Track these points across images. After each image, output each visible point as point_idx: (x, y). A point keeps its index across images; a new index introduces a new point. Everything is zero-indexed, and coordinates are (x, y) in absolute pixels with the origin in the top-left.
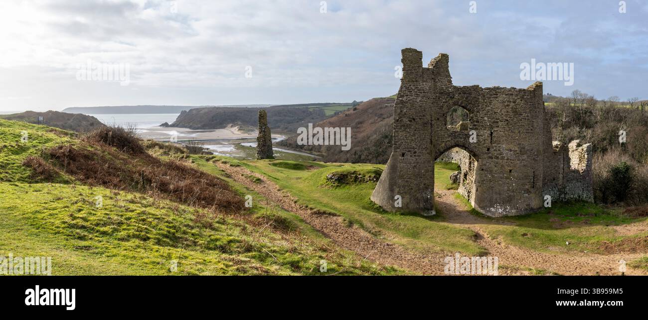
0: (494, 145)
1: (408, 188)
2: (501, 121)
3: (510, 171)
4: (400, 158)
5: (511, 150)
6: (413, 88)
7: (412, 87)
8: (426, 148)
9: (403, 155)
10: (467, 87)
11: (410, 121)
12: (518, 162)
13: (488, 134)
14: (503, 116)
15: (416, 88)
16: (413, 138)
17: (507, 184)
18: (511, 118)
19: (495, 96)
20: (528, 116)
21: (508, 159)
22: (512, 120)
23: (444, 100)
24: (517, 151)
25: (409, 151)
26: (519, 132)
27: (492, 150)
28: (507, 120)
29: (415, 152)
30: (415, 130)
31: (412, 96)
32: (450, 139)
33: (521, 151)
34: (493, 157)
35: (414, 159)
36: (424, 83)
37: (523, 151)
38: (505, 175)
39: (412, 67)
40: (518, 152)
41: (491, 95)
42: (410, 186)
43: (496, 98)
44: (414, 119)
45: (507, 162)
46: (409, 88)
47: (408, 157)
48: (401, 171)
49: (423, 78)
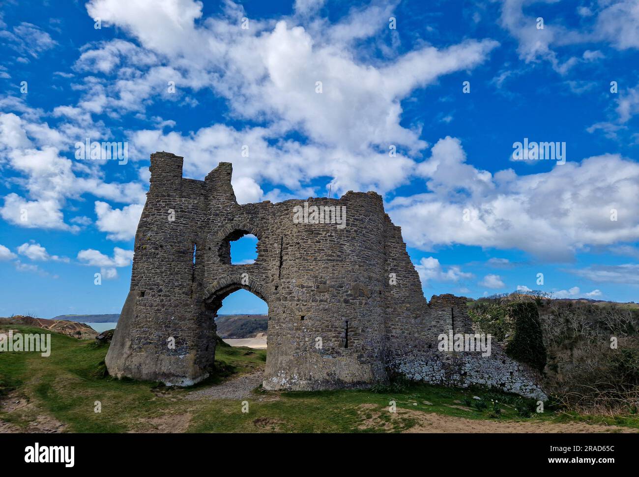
0: (282, 280)
1: (145, 342)
2: (291, 246)
3: (303, 318)
4: (137, 297)
5: (303, 287)
6: (163, 204)
7: (161, 203)
8: (181, 286)
9: (143, 294)
10: (253, 205)
11: (156, 249)
12: (313, 304)
13: (277, 266)
14: (293, 238)
15: (168, 205)
16: (158, 271)
17: (297, 337)
18: (303, 239)
19: (286, 212)
20: (331, 236)
21: (299, 300)
22: (304, 242)
23: (219, 224)
24: (311, 287)
25: (151, 289)
26: (315, 259)
27: (280, 288)
28: (298, 243)
29: (161, 291)
30: (162, 261)
31: (160, 215)
32: (225, 275)
33: (318, 287)
34: (281, 297)
35: (158, 299)
36: (183, 199)
37: (321, 287)
38: (295, 324)
39: (164, 177)
40: (313, 288)
41: (282, 212)
42: (148, 338)
43: (287, 214)
44: (161, 246)
45: (297, 305)
46: (156, 204)
47: (148, 297)
48: (137, 317)
49: (182, 192)
